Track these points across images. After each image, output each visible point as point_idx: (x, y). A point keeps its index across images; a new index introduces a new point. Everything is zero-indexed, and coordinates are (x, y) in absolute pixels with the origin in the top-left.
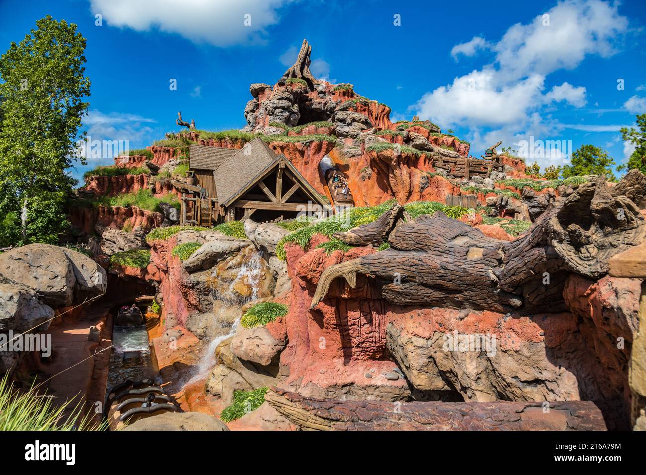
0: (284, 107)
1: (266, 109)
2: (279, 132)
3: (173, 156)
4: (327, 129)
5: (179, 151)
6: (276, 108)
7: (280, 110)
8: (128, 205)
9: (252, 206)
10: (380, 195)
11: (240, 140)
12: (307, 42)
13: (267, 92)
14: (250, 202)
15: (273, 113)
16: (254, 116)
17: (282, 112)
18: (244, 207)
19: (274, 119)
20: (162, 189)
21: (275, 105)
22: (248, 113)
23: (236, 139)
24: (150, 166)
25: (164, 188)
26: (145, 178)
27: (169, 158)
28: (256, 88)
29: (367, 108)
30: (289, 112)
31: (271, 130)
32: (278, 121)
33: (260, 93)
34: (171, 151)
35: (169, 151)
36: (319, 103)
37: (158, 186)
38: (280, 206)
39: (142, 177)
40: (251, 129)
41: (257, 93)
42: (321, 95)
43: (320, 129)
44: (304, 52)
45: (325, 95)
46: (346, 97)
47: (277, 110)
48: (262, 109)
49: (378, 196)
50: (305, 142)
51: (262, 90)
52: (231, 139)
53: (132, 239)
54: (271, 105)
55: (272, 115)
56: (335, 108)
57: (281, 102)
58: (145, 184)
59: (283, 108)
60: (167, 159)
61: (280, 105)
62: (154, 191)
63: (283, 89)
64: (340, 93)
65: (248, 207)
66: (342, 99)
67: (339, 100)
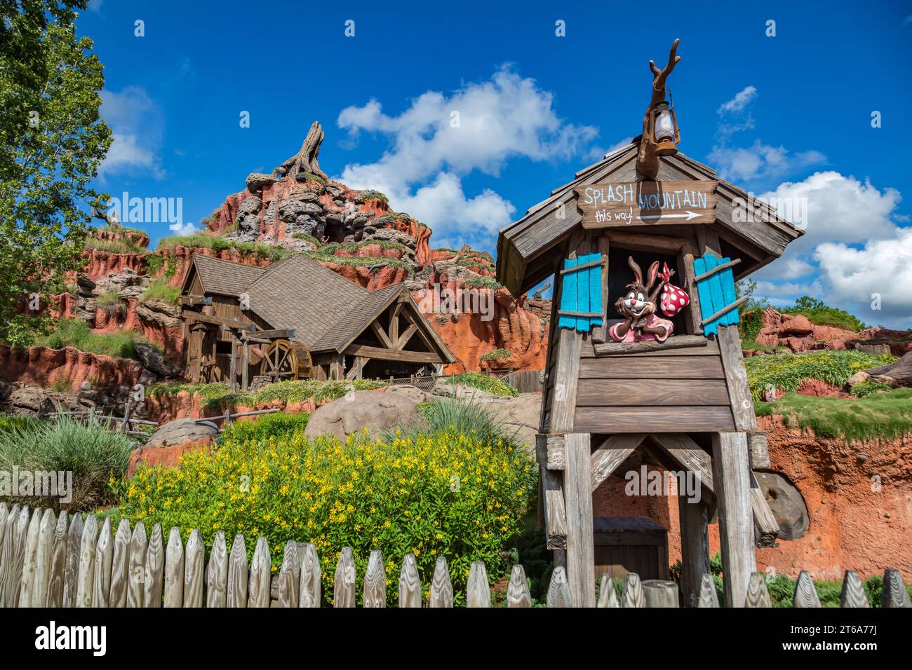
0: (313, 213)
1: (281, 213)
2: (310, 249)
3: (113, 267)
4: (398, 251)
5: (123, 261)
6: (299, 213)
7: (307, 217)
8: (59, 345)
9: (366, 354)
10: (476, 344)
11: (256, 254)
12: (320, 126)
13: (276, 187)
14: (363, 347)
15: (294, 220)
16: (257, 220)
17: (309, 220)
18: (356, 354)
19: (296, 228)
20: (107, 320)
21: (299, 209)
22: (247, 214)
23: (249, 252)
24: (81, 282)
25: (111, 320)
26: (68, 300)
27: (105, 270)
28: (261, 180)
29: (408, 227)
30: (316, 220)
31: (297, 244)
32: (302, 231)
33: (264, 187)
34: (110, 259)
35: (106, 259)
36: (337, 213)
37: (101, 315)
38: (397, 355)
39: (64, 298)
40: (252, 238)
41: (258, 188)
42: (338, 202)
43: (388, 251)
44: (315, 139)
45: (344, 203)
46: (380, 209)
47: (301, 217)
48: (271, 212)
49: (472, 345)
50: (372, 267)
51: (269, 184)
52: (241, 252)
53: (74, 403)
54: (293, 208)
55: (290, 222)
56: (366, 222)
57: (308, 205)
58: (68, 311)
59: (312, 215)
60: (102, 271)
61: (307, 210)
62: (92, 323)
63: (303, 186)
64: (373, 202)
65: (360, 354)
66: (376, 211)
67: (372, 212)
